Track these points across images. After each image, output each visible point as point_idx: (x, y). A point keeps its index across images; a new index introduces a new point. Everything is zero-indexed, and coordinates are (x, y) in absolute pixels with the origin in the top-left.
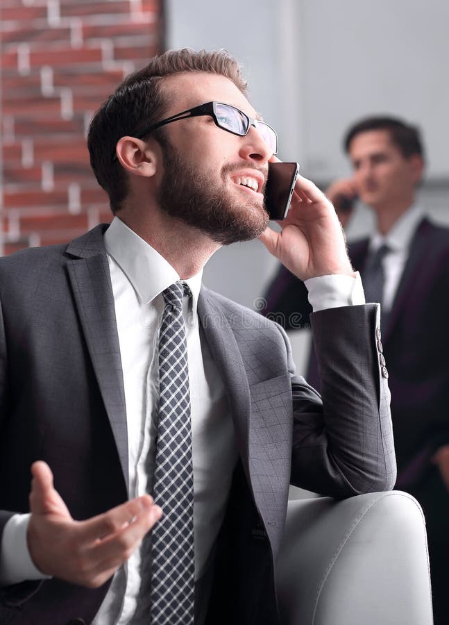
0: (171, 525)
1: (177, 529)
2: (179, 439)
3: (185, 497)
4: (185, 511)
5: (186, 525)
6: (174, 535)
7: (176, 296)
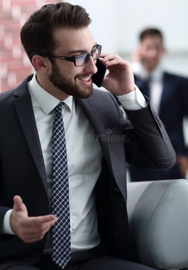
0: (59, 203)
1: (62, 205)
2: (62, 168)
3: (65, 192)
4: (65, 197)
5: (66, 203)
6: (61, 207)
7: (59, 110)
